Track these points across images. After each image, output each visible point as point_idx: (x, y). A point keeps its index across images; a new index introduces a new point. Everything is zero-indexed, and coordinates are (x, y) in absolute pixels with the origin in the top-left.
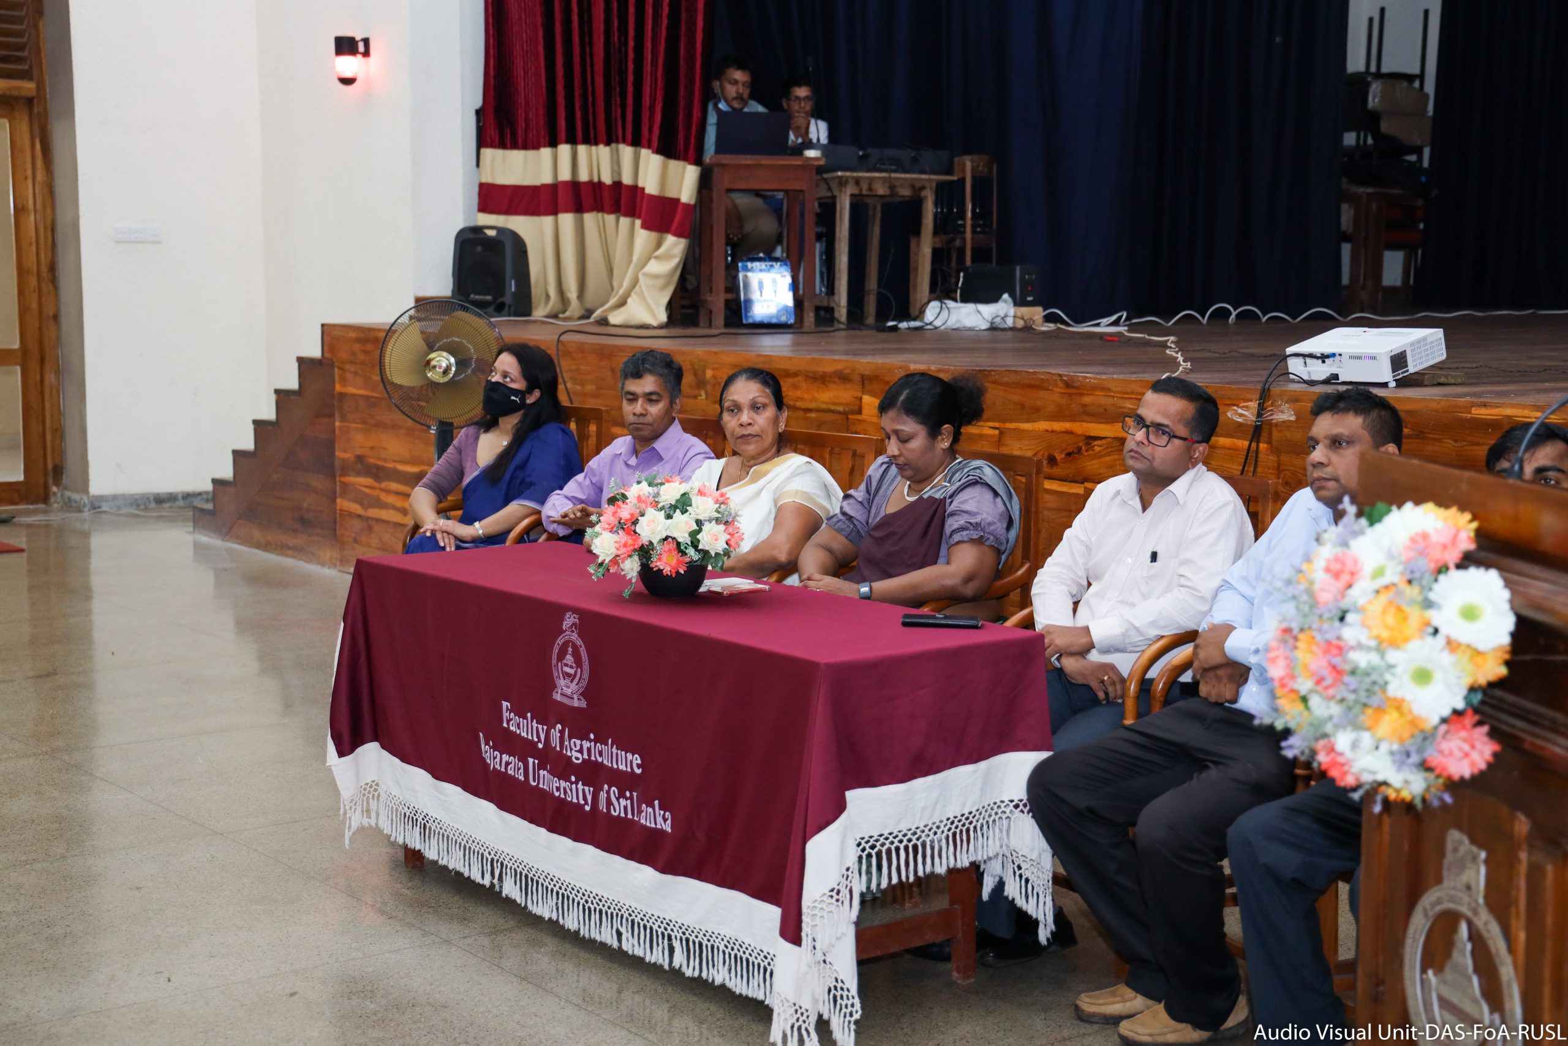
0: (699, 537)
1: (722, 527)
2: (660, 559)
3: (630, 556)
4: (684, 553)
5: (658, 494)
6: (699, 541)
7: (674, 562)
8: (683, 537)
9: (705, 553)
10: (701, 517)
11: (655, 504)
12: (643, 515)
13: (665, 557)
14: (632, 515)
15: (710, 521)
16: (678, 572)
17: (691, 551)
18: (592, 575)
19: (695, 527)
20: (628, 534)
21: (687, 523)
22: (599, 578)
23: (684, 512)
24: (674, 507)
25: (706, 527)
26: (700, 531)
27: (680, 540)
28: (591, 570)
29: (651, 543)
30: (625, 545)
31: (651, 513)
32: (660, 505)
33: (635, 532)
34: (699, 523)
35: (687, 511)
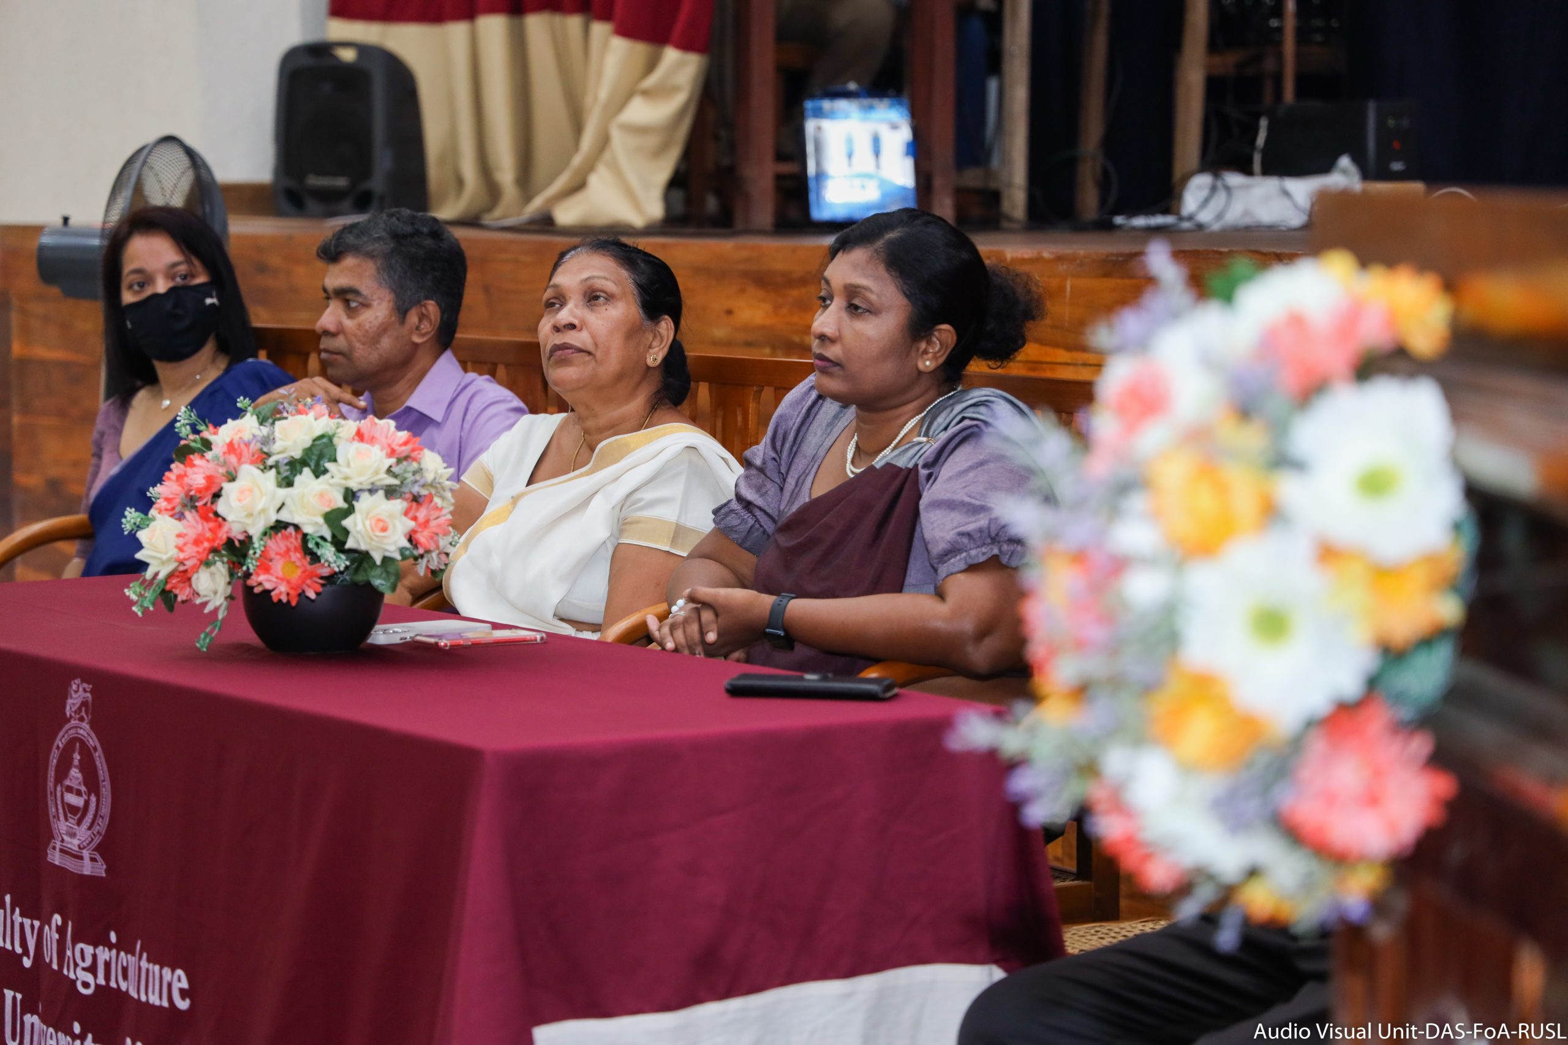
0: (347, 523)
1: (398, 505)
2: (265, 568)
3: (208, 564)
4: (315, 558)
5: (268, 440)
6: (347, 532)
7: (295, 575)
8: (314, 525)
9: (361, 558)
10: (354, 485)
11: (262, 459)
12: (232, 479)
13: (278, 566)
14: (210, 479)
15: (372, 491)
16: (302, 595)
17: (328, 552)
18: (133, 603)
19: (341, 504)
20: (205, 518)
21: (321, 495)
22: (146, 611)
23: (319, 472)
24: (295, 466)
25: (364, 503)
26: (350, 511)
27: (307, 529)
28: (131, 593)
29: (249, 538)
30: (197, 542)
31: (249, 473)
32: (271, 461)
33: (217, 514)
34: (350, 496)
35: (326, 471)
